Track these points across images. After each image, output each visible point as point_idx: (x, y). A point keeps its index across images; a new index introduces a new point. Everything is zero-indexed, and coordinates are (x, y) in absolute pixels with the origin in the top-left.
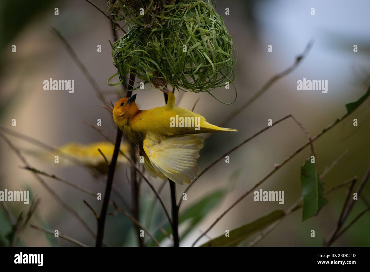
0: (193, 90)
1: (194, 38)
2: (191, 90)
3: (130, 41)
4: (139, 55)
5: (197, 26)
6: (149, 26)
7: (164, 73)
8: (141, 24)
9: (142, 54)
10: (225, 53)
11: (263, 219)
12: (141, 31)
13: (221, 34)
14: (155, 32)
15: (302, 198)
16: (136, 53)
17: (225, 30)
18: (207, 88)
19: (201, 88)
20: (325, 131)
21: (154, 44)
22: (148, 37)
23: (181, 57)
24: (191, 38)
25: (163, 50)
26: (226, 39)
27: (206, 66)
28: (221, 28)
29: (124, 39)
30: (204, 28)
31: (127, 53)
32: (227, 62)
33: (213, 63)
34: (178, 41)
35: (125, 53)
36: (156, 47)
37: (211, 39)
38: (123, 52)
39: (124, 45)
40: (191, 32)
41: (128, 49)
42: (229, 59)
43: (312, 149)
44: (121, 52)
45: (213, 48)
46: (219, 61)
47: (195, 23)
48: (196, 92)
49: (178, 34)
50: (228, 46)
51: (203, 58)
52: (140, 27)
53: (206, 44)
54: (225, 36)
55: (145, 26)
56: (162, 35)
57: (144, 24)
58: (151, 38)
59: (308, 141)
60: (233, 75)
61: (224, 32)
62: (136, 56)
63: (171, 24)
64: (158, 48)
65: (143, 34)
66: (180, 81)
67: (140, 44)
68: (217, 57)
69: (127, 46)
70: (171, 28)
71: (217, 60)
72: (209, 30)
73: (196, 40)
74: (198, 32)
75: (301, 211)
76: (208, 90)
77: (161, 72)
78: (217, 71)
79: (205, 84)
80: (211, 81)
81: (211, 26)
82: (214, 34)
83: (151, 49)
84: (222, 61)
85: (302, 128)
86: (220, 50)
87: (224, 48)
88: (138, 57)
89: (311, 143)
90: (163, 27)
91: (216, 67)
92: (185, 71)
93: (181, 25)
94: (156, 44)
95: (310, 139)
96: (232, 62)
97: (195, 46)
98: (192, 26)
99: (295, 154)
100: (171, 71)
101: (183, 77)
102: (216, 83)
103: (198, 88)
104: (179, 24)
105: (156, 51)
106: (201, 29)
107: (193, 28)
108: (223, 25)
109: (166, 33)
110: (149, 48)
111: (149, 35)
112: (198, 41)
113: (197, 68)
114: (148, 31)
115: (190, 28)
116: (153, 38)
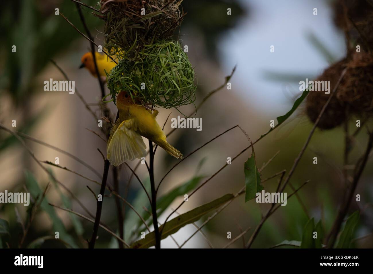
0: (165, 107)
1: (166, 69)
2: (164, 107)
3: (120, 71)
4: (125, 81)
5: (168, 61)
6: (133, 59)
7: (144, 94)
8: (128, 58)
9: (127, 80)
10: (189, 81)
11: (218, 200)
12: (127, 63)
13: (186, 66)
14: (137, 64)
15: (245, 186)
16: (123, 79)
17: (189, 63)
18: (176, 105)
19: (171, 106)
20: (262, 137)
21: (137, 73)
22: (132, 67)
23: (156, 83)
24: (164, 69)
25: (143, 77)
26: (189, 70)
27: (174, 89)
28: (186, 62)
29: (115, 68)
30: (174, 62)
31: (117, 80)
32: (190, 87)
33: (179, 87)
34: (154, 72)
35: (115, 79)
36: (138, 75)
37: (178, 71)
38: (114, 78)
39: (114, 73)
40: (164, 65)
41: (117, 76)
42: (192, 85)
43: (253, 150)
44: (112, 79)
45: (179, 77)
46: (184, 86)
47: (167, 58)
48: (167, 109)
49: (154, 66)
50: (190, 75)
51: (172, 84)
52: (127, 60)
53: (174, 74)
54: (189, 68)
55: (130, 60)
56: (142, 67)
57: (129, 58)
58: (134, 69)
59: (250, 144)
60: (194, 97)
61: (188, 65)
62: (123, 81)
63: (149, 58)
64: (140, 76)
65: (129, 65)
66: (155, 101)
67: (126, 73)
68: (183, 83)
69: (117, 74)
70: (149, 61)
71: (183, 86)
72: (177, 64)
73: (167, 70)
74: (168, 65)
75: (244, 195)
76: (176, 107)
77: (142, 93)
78: (182, 94)
79: (174, 103)
80: (178, 101)
81: (179, 61)
82: (181, 67)
83: (134, 76)
84: (186, 86)
85: (245, 134)
86: (185, 79)
87: (187, 77)
88: (125, 82)
89: (252, 145)
90: (143, 61)
91: (182, 90)
92: (159, 93)
93: (156, 60)
94: (138, 73)
95: (251, 143)
96: (194, 87)
97: (166, 75)
98: (164, 60)
99: (241, 153)
100: (148, 93)
101: (158, 98)
102: (182, 102)
103: (169, 105)
104: (155, 59)
105: (138, 78)
106: (171, 63)
107: (165, 62)
108: (187, 61)
109: (146, 65)
110: (133, 76)
111: (133, 66)
112: (169, 72)
113: (167, 91)
114: (132, 63)
115: (163, 61)
116: (136, 68)
